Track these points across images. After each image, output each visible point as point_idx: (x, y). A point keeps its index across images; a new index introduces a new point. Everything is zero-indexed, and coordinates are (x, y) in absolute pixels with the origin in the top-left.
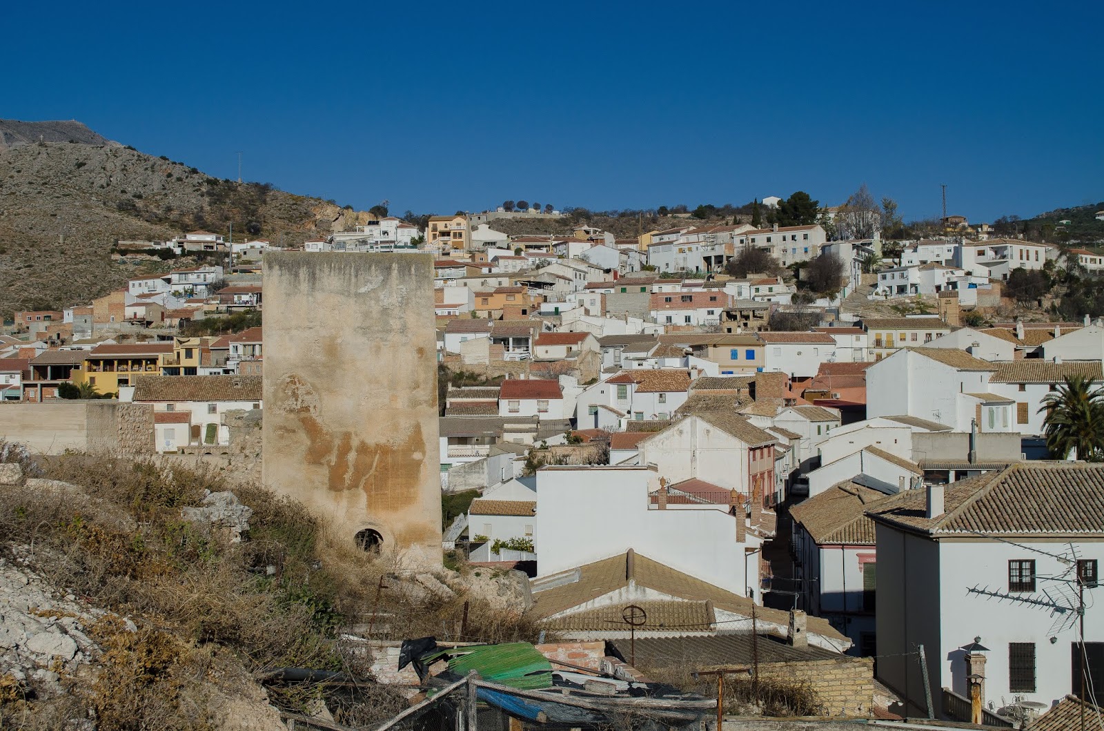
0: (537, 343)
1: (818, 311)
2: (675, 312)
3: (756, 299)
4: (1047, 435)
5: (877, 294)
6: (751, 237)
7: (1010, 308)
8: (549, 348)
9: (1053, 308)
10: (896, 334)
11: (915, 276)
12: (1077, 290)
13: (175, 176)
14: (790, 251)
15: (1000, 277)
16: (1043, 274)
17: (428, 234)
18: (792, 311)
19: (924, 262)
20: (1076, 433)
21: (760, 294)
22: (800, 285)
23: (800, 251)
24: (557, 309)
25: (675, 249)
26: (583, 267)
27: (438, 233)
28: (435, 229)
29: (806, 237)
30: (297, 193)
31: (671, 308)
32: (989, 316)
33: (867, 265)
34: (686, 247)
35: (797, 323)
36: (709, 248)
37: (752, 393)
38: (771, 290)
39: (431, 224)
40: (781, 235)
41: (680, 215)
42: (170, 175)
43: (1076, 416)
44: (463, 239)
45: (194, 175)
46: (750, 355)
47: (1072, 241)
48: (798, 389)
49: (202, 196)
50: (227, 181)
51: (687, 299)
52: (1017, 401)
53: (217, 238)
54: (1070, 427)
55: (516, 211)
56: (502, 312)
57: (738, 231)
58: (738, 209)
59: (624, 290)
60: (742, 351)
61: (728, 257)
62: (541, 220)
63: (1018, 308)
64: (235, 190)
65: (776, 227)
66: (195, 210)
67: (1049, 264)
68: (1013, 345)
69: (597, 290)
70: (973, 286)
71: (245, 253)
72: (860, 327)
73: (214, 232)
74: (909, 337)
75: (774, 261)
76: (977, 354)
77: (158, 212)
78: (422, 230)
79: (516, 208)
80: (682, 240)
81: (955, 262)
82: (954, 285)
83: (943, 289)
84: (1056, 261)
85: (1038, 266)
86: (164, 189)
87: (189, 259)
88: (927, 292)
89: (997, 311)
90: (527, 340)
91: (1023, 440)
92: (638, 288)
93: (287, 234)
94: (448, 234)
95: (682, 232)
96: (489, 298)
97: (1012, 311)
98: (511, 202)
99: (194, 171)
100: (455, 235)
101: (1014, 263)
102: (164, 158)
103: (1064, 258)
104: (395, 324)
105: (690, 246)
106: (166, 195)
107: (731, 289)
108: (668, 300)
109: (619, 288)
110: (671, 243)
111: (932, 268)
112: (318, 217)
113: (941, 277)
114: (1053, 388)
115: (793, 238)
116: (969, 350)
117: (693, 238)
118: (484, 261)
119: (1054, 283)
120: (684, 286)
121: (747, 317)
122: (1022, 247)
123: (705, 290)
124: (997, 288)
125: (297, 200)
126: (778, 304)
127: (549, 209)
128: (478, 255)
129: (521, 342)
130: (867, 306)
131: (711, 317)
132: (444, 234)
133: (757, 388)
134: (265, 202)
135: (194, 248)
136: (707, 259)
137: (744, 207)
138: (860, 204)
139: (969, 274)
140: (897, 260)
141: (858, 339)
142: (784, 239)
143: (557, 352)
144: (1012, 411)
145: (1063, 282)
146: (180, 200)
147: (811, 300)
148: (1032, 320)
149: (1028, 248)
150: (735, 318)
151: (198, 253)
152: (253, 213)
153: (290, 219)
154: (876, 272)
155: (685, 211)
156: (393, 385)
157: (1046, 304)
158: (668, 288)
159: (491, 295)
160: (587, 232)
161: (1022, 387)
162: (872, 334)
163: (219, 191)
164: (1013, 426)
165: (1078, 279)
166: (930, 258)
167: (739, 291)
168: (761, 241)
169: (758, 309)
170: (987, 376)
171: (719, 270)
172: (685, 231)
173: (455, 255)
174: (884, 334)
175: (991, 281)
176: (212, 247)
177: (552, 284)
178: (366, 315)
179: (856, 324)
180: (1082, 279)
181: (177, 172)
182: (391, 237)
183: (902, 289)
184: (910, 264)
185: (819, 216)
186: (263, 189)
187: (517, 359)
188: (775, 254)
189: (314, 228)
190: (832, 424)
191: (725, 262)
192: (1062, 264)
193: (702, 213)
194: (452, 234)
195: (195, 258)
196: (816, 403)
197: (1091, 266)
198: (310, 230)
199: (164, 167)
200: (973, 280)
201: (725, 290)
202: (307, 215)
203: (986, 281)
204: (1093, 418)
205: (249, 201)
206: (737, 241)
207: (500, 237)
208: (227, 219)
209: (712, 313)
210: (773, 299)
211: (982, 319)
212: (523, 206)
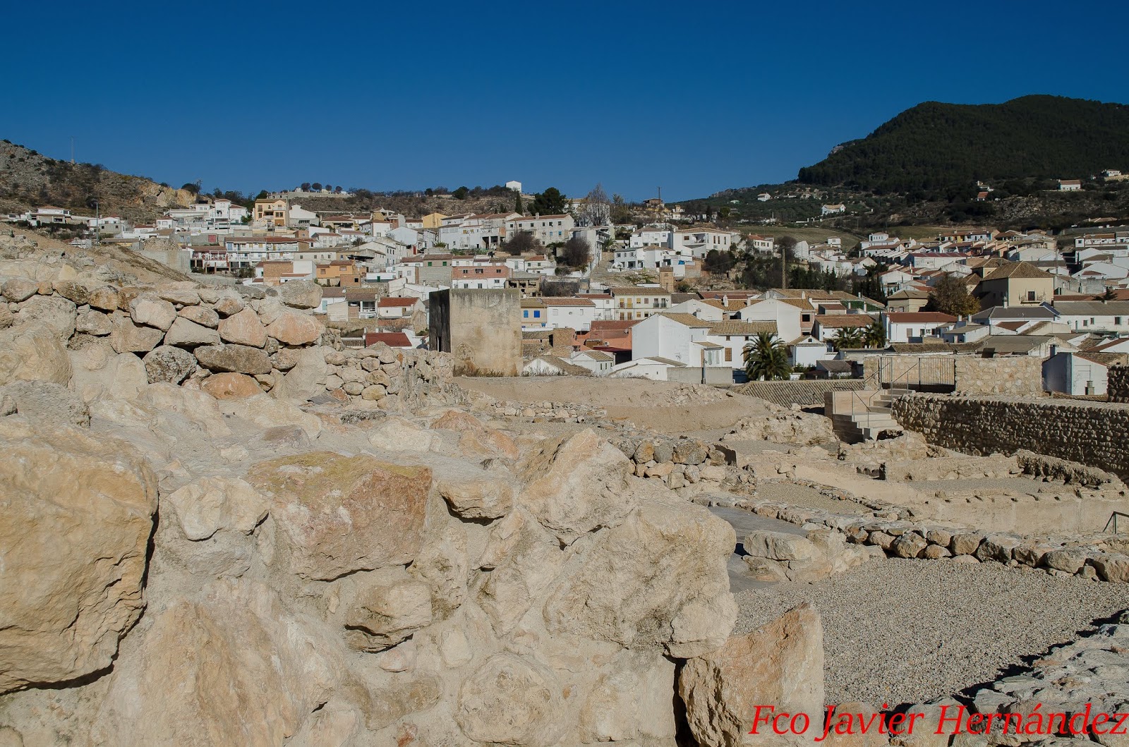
0: (380, 306)
1: (575, 281)
2: (471, 281)
3: (529, 271)
4: (747, 368)
5: (614, 268)
6: (518, 223)
7: (708, 278)
8: (389, 309)
9: (737, 280)
10: (634, 298)
11: (641, 255)
12: (753, 266)
13: (18, 157)
14: (548, 234)
15: (700, 256)
16: (730, 254)
17: (255, 213)
18: (557, 281)
19: (646, 244)
20: (765, 367)
21: (531, 267)
22: (559, 260)
23: (556, 235)
24: (379, 277)
25: (461, 230)
26: (392, 244)
27: (263, 213)
28: (260, 210)
29: (560, 223)
30: (124, 173)
31: (468, 278)
32: (693, 285)
33: (606, 245)
34: (468, 229)
35: (561, 290)
36: (487, 230)
37: (551, 342)
38: (539, 264)
39: (257, 205)
40: (542, 221)
41: (443, 196)
42: (13, 156)
43: (765, 356)
44: (284, 218)
45: (34, 157)
46: (537, 314)
47: (742, 220)
48: (582, 339)
49: (43, 174)
50: (62, 162)
51: (479, 271)
52: (725, 347)
53: (65, 212)
54: (761, 363)
55: (311, 191)
56: (338, 280)
57: (508, 218)
58: (486, 191)
59: (430, 264)
60: (531, 312)
61: (502, 238)
62: (332, 199)
63: (713, 279)
64: (71, 170)
65: (537, 215)
66: (39, 187)
67: (733, 247)
68: (722, 311)
69: (410, 264)
70: (682, 262)
71: (103, 227)
72: (608, 293)
73: (62, 207)
74: (643, 301)
75: (537, 242)
76: (700, 316)
77: (7, 188)
78: (251, 211)
79: (312, 189)
80: (466, 224)
81: (668, 245)
82: (669, 262)
83: (661, 266)
84: (738, 244)
85: (726, 248)
86: (9, 168)
87: (44, 230)
88: (649, 266)
89: (699, 281)
90: (373, 303)
91: (734, 372)
92: (441, 262)
93: (121, 208)
94: (271, 213)
95: (465, 217)
96: (327, 269)
97: (709, 281)
98: (308, 184)
99: (34, 153)
100: (277, 214)
101: (710, 246)
102: (7, 141)
103: (744, 242)
104: (505, 321)
105: (471, 228)
106: (11, 173)
107: (510, 264)
108: (466, 272)
109: (427, 262)
110: (457, 225)
111: (653, 249)
112: (145, 193)
113: (659, 256)
114: (747, 338)
115: (551, 224)
116: (695, 314)
117: (474, 222)
118: (306, 237)
119: (737, 260)
120: (475, 261)
121: (524, 285)
122: (715, 234)
123: (491, 264)
124: (699, 264)
125: (126, 179)
126: (545, 275)
127: (339, 189)
128: (301, 232)
129: (369, 304)
130: (607, 276)
131: (497, 285)
132: (267, 213)
133: (554, 339)
134: (98, 181)
135: (47, 221)
136: (486, 239)
137: (492, 189)
138: (596, 197)
139: (678, 253)
140: (627, 242)
141: (608, 302)
142: (544, 225)
143: (396, 312)
144: (722, 353)
145: (743, 260)
146: (24, 177)
147: (568, 272)
148: (722, 288)
149: (720, 235)
150: (515, 285)
151: (51, 225)
152: (90, 190)
153: (122, 195)
154: (613, 251)
155: (445, 192)
156: (504, 348)
157: (732, 276)
158: (463, 263)
159: (328, 266)
160: (384, 214)
161: (728, 338)
162: (618, 298)
163: (58, 170)
164: (723, 363)
165: (753, 258)
166: (650, 241)
167: (517, 265)
168: (526, 226)
169: (532, 279)
170: (707, 331)
171: (495, 247)
172: (468, 217)
173: (280, 232)
174: (626, 298)
175: (694, 259)
176: (61, 220)
177: (372, 258)
178: (493, 316)
179: (606, 291)
180: (756, 258)
181: (19, 153)
182: (224, 216)
183: (631, 264)
184: (637, 246)
185: (567, 206)
186: (96, 170)
187: (367, 318)
188: (537, 236)
189: (142, 203)
190: (609, 363)
191: (499, 242)
192: (742, 247)
193: (460, 194)
194: (274, 214)
195: (49, 229)
196: (595, 348)
197: (761, 248)
198: (139, 205)
199: (7, 149)
200: (682, 259)
201: (505, 264)
202: (136, 192)
203: (691, 259)
204: (774, 358)
205: (85, 179)
206: (508, 225)
207: (310, 215)
208: (68, 195)
209: (498, 281)
210: (542, 272)
211: (689, 286)
212: (317, 187)
